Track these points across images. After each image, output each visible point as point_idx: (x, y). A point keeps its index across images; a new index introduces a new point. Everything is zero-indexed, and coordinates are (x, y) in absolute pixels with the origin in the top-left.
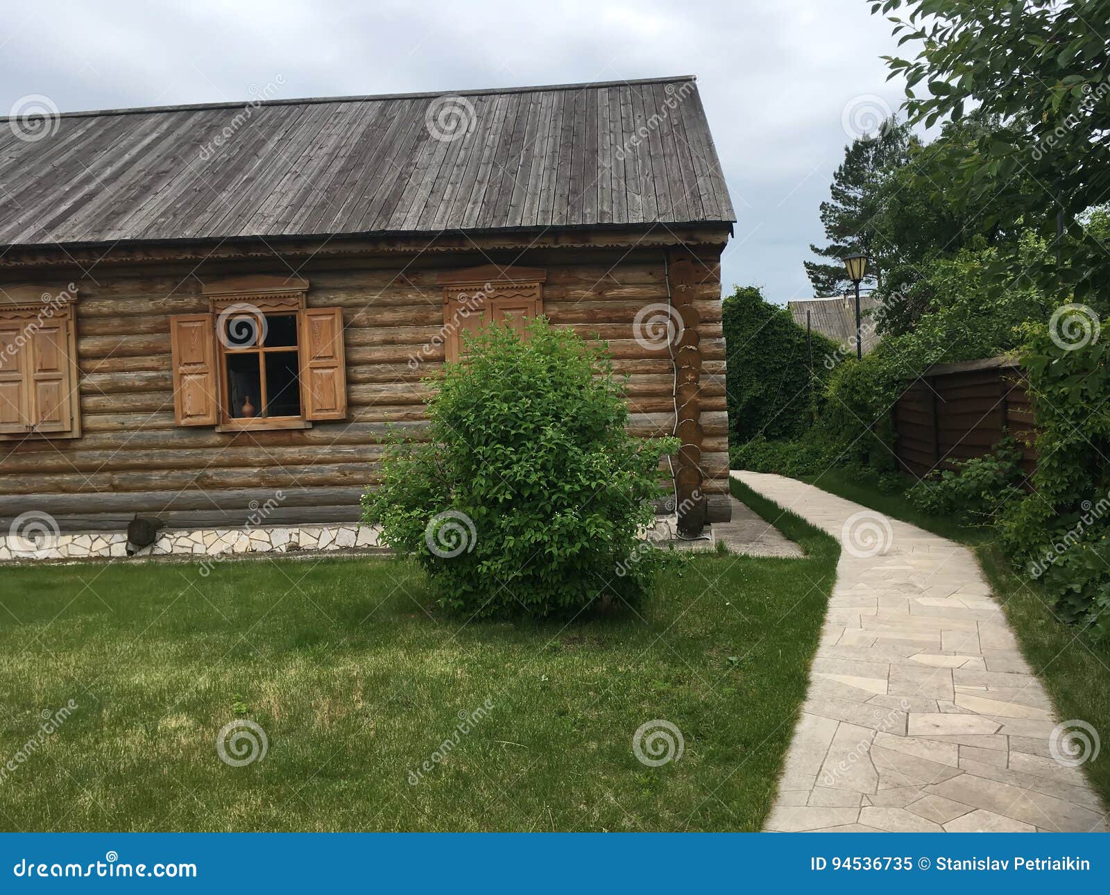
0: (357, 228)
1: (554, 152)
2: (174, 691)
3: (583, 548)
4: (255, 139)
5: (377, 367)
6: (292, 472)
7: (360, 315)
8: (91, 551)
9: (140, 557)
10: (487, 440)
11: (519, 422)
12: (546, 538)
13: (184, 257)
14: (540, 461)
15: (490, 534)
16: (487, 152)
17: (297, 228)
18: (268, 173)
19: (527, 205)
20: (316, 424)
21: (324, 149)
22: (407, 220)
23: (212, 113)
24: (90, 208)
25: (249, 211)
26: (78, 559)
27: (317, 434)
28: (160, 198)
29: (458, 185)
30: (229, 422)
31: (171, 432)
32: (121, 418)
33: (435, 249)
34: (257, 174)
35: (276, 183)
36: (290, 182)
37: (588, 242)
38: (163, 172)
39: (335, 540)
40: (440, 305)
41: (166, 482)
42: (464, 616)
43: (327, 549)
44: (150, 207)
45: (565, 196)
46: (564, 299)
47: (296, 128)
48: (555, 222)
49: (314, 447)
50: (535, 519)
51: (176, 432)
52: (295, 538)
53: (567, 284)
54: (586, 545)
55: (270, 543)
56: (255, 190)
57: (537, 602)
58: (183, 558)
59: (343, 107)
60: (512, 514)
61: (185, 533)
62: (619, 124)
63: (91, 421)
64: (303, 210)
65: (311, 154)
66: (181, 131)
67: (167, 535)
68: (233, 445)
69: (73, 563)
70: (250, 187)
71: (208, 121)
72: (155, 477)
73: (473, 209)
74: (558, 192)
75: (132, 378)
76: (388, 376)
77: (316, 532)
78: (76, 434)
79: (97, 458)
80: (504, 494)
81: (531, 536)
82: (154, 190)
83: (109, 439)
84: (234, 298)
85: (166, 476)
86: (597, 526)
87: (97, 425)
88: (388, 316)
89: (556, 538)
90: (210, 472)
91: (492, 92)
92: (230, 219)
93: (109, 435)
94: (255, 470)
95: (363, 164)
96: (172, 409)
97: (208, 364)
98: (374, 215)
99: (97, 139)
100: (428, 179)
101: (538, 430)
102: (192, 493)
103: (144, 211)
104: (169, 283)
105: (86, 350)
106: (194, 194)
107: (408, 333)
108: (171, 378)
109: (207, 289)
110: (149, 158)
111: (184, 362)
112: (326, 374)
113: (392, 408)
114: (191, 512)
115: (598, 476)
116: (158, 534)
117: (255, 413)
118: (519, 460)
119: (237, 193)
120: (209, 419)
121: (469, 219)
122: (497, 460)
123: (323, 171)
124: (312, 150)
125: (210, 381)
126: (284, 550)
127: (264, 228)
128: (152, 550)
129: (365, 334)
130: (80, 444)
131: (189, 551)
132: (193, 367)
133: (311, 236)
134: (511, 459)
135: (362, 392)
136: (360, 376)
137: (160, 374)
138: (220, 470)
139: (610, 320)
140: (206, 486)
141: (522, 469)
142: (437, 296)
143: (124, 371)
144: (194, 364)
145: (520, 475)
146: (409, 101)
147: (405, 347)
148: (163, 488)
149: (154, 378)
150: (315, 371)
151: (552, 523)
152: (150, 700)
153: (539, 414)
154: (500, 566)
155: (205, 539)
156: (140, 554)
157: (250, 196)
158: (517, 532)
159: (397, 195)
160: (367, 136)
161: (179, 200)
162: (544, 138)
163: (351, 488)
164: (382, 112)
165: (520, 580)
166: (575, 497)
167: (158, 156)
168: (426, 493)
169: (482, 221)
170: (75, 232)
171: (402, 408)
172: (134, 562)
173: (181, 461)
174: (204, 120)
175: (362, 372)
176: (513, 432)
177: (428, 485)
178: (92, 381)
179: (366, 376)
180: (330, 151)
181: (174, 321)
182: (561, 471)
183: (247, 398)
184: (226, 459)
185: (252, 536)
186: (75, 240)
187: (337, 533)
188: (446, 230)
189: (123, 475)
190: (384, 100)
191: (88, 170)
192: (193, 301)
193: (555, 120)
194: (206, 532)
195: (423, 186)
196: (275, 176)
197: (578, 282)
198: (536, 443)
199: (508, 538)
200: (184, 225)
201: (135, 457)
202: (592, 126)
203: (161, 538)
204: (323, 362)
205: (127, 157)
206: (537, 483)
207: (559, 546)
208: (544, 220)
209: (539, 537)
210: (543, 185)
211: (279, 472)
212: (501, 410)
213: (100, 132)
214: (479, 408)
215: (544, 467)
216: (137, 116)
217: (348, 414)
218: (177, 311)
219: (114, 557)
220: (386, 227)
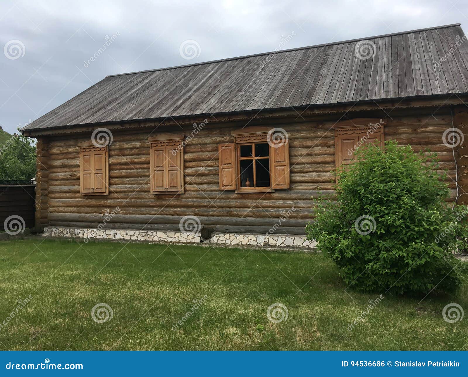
0: (297, 104)
1: (388, 64)
2: (229, 313)
3: (426, 262)
4: (252, 70)
5: (303, 165)
6: (267, 211)
7: (297, 143)
8: (187, 239)
9: (205, 244)
10: (371, 202)
11: (388, 194)
12: (405, 255)
13: (225, 120)
14: (401, 215)
15: (371, 249)
16: (355, 67)
17: (271, 105)
18: (258, 83)
19: (377, 89)
20: (276, 190)
21: (280, 72)
22: (319, 99)
23: (234, 61)
24: (189, 102)
25: (250, 99)
26: (182, 243)
27: (276, 195)
28: (215, 96)
29: (342, 82)
30: (241, 189)
31: (217, 192)
32: (199, 186)
33: (332, 112)
34: (253, 84)
35: (261, 87)
36: (267, 87)
37: (410, 105)
38: (216, 86)
39: (284, 242)
40: (333, 137)
41: (216, 213)
42: (358, 289)
43: (280, 246)
44: (211, 100)
45: (397, 84)
46: (396, 133)
47: (268, 64)
48: (393, 96)
49: (275, 201)
50: (398, 244)
51: (219, 192)
52: (267, 240)
53: (397, 126)
54: (429, 260)
55: (256, 241)
56: (253, 91)
57: (398, 286)
58: (222, 245)
59: (287, 54)
60: (385, 241)
61: (223, 235)
62: (421, 49)
63: (188, 187)
64: (273, 98)
65: (275, 75)
66: (222, 69)
67: (215, 235)
68: (241, 198)
69: (181, 244)
70: (250, 90)
71: (233, 65)
72: (212, 211)
73: (350, 93)
74: (392, 82)
75: (203, 170)
76: (308, 170)
77: (276, 238)
78: (183, 192)
79: (190, 202)
80: (380, 230)
81: (395, 253)
82: (213, 94)
83: (194, 194)
84: (243, 136)
85: (215, 211)
86: (434, 250)
87: (190, 189)
88: (308, 143)
89: (410, 255)
90: (232, 209)
91: (355, 40)
92: (243, 103)
93: (194, 193)
94: (251, 210)
95: (297, 77)
96: (219, 183)
97: (233, 164)
98: (304, 98)
99: (191, 75)
100: (328, 81)
101: (399, 198)
102: (224, 218)
103: (210, 102)
104: (218, 131)
105: (187, 159)
106: (228, 94)
107: (318, 150)
108: (218, 170)
109: (233, 133)
110: (210, 81)
111: (223, 163)
112: (281, 169)
113: (310, 184)
114: (225, 226)
115: (434, 224)
116: (212, 234)
117: (251, 185)
118: (389, 213)
119: (245, 93)
120: (233, 188)
121: (349, 97)
122: (376, 212)
123: (280, 81)
124: (275, 73)
125: (233, 171)
126: (262, 245)
127: (257, 106)
128: (210, 241)
129: (298, 151)
130: (184, 196)
131: (224, 242)
132: (226, 165)
133: (277, 108)
134: (384, 212)
135: (297, 177)
136: (296, 170)
137: (214, 168)
138: (236, 209)
139: (420, 143)
140: (231, 215)
141: (391, 218)
142: (332, 134)
143: (200, 167)
144: (227, 164)
145: (390, 221)
146: (317, 48)
147: (316, 157)
148: (214, 216)
149: (212, 170)
150: (276, 167)
151: (408, 247)
152: (219, 317)
153: (399, 190)
154: (378, 266)
155: (230, 238)
156: (205, 242)
157: (251, 94)
158: (388, 250)
159: (314, 89)
160: (299, 65)
161: (222, 96)
162: (383, 58)
163: (291, 219)
164: (304, 54)
165: (389, 274)
166: (420, 234)
167: (214, 80)
168: (338, 226)
169: (355, 98)
170: (184, 111)
171: (314, 184)
172: (203, 245)
173: (222, 204)
174: (231, 64)
175: (297, 168)
176: (385, 199)
177: (339, 223)
178: (189, 171)
179: (299, 169)
180: (283, 72)
181: (220, 146)
182: (412, 220)
183: (248, 178)
184: (239, 204)
185: (249, 238)
186: (184, 114)
187: (285, 239)
188: (338, 103)
189: (199, 209)
190: (305, 49)
191: (188, 87)
192: (227, 138)
193: (388, 50)
194: (231, 235)
195: (325, 84)
196: (261, 85)
197: (403, 125)
198: (397, 205)
199: (382, 252)
200: (225, 106)
201: (205, 202)
202: (407, 51)
203: (213, 236)
204: (280, 163)
205: (203, 81)
206: (399, 226)
207: (412, 259)
208: (387, 95)
209: (401, 254)
210: (384, 79)
211: (260, 211)
212: (378, 187)
213: (192, 72)
214: (366, 186)
215: (403, 218)
216: (206, 65)
217: (290, 187)
218: (220, 142)
219: (195, 243)
220: (310, 103)
